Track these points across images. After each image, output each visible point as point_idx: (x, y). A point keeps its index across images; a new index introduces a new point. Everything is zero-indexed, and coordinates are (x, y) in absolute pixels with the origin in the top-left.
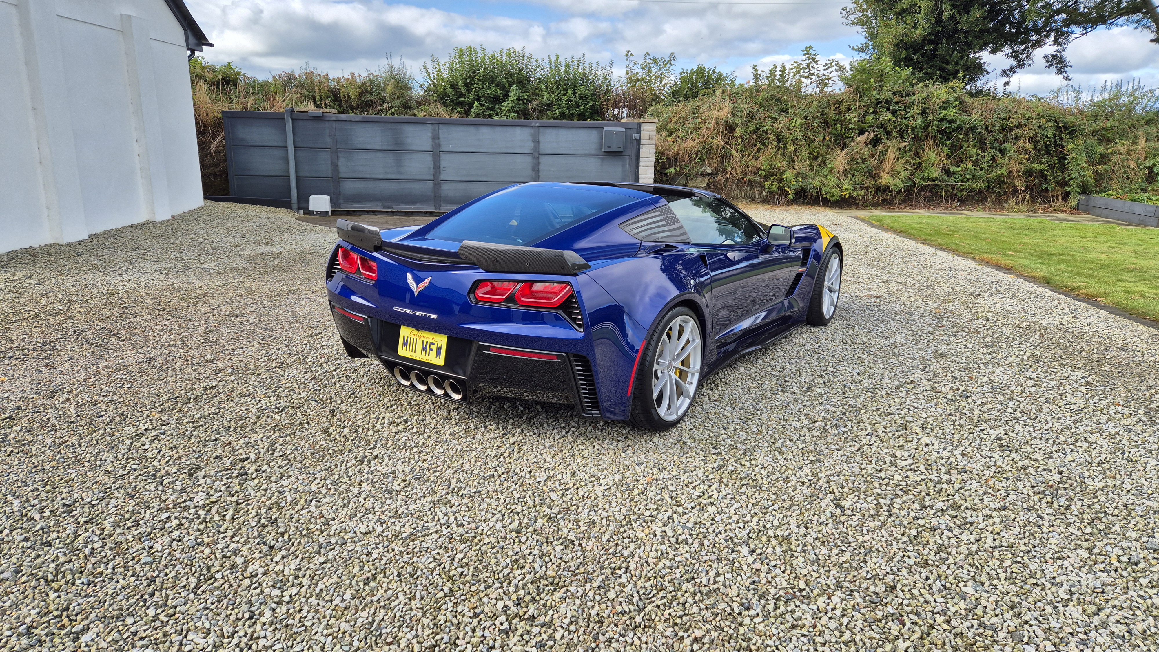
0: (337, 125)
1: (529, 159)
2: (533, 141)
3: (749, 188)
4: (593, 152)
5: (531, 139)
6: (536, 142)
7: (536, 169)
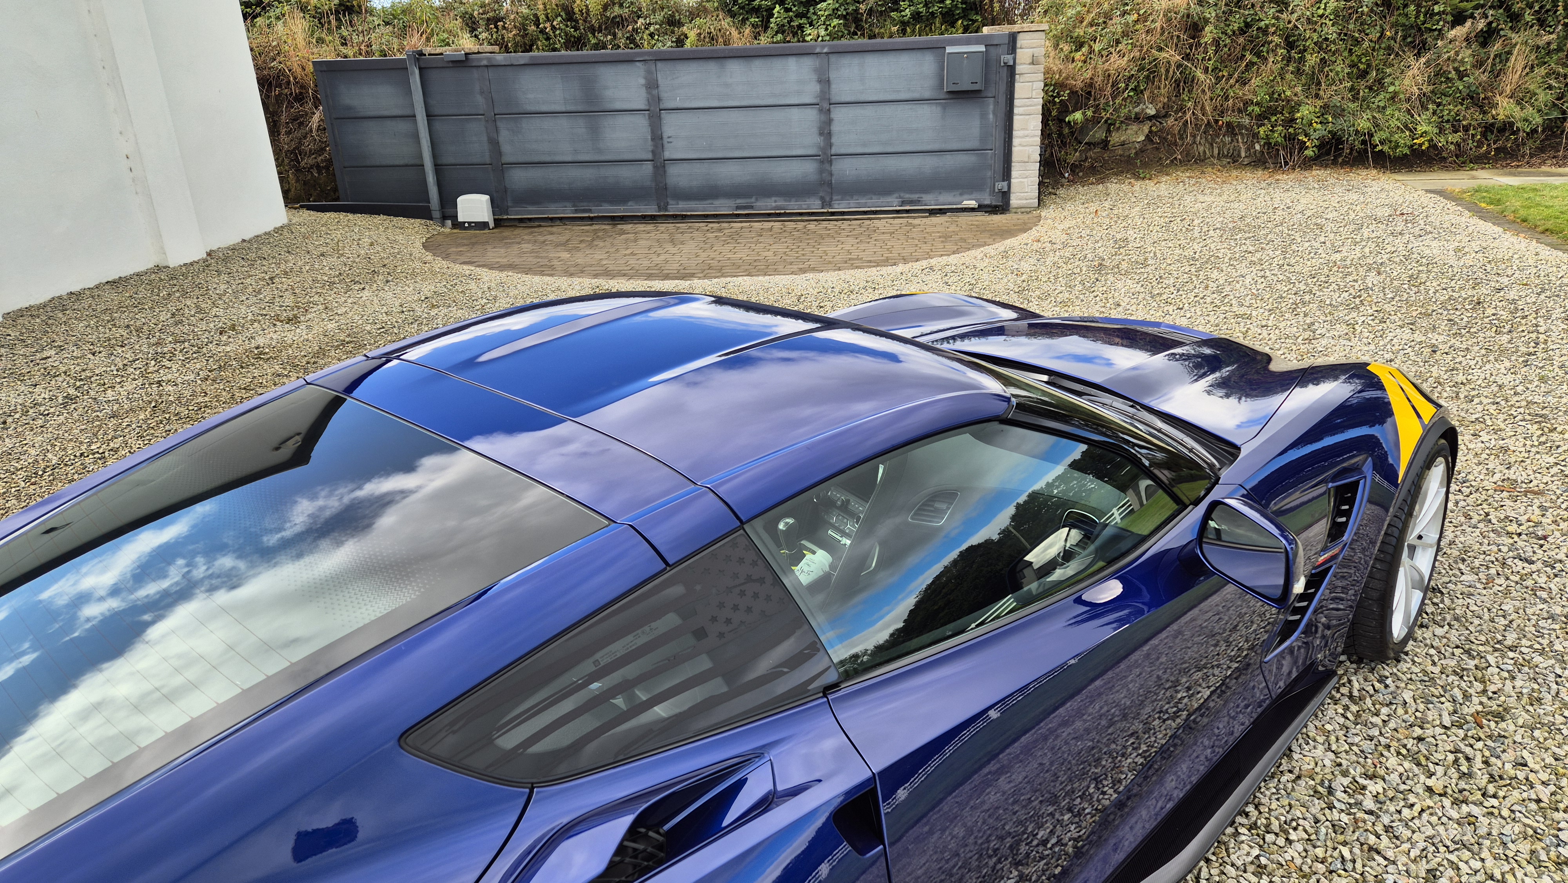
0: (491, 73)
1: (812, 115)
2: (820, 81)
3: (1228, 139)
4: (927, 94)
5: (814, 77)
6: (825, 82)
7: (826, 131)
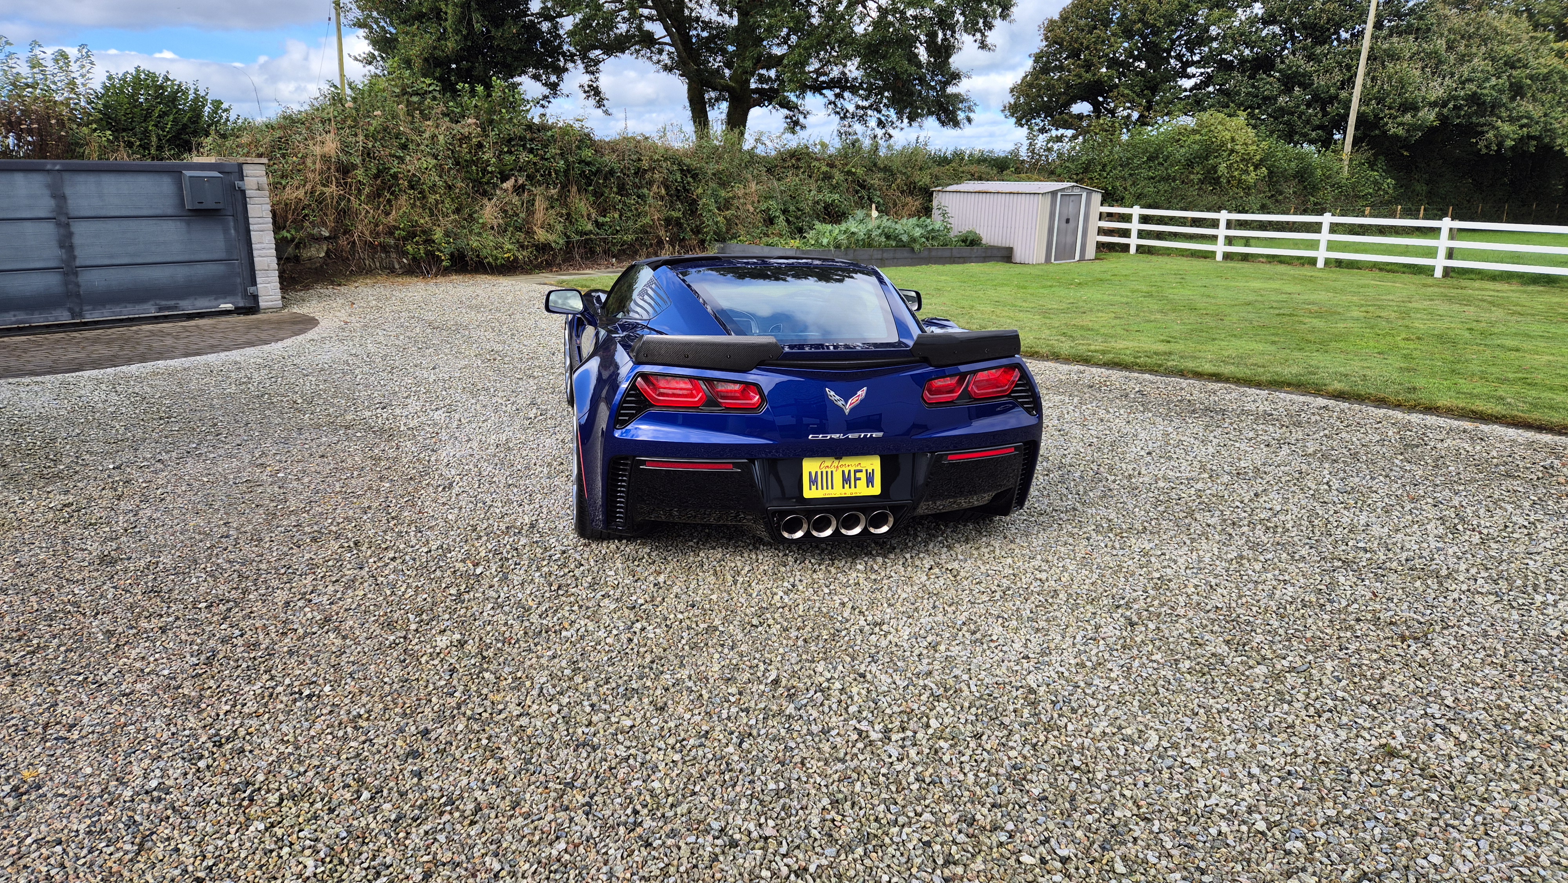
1: (49, 228)
2: (54, 196)
4: (170, 211)
5: (47, 192)
6: (60, 197)
7: (66, 243)
